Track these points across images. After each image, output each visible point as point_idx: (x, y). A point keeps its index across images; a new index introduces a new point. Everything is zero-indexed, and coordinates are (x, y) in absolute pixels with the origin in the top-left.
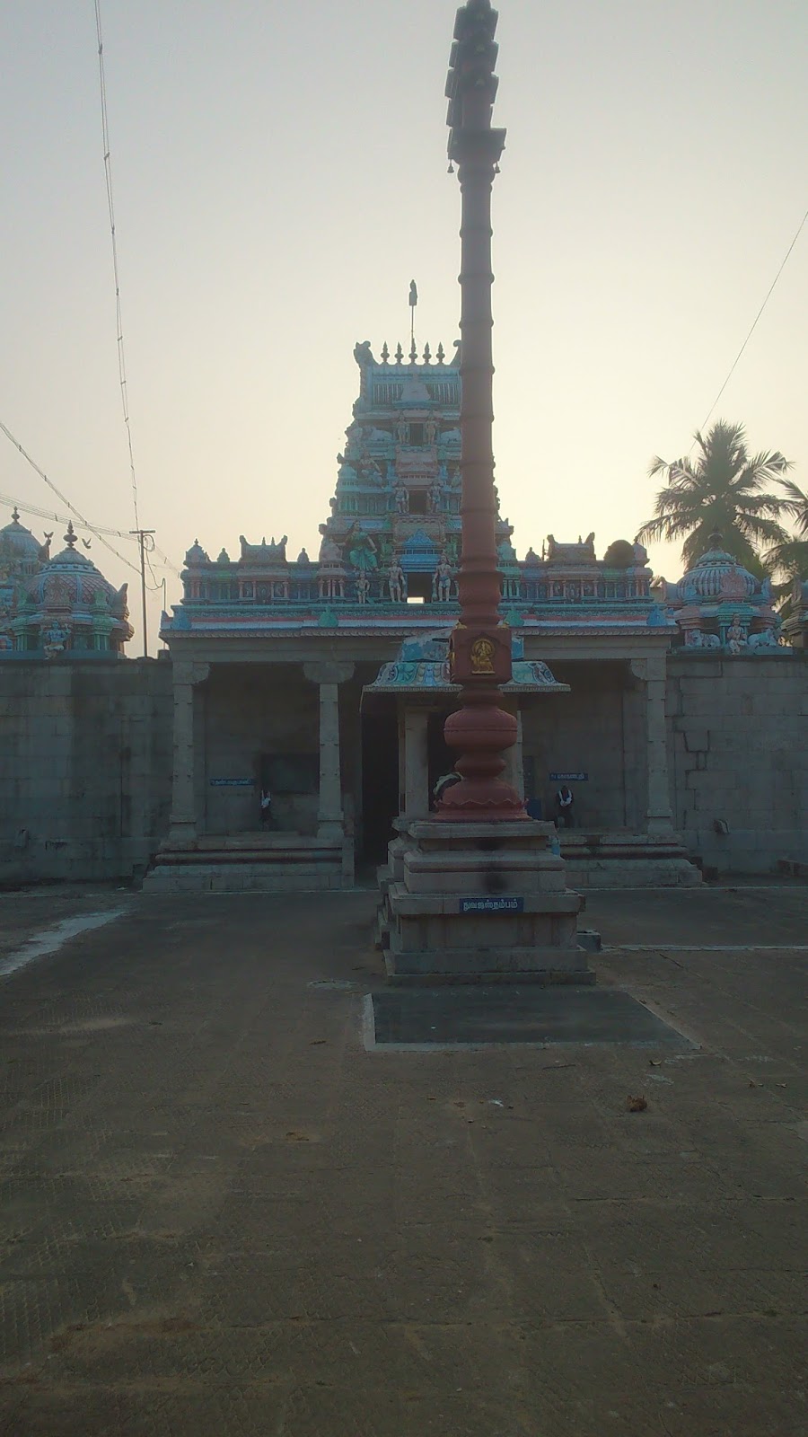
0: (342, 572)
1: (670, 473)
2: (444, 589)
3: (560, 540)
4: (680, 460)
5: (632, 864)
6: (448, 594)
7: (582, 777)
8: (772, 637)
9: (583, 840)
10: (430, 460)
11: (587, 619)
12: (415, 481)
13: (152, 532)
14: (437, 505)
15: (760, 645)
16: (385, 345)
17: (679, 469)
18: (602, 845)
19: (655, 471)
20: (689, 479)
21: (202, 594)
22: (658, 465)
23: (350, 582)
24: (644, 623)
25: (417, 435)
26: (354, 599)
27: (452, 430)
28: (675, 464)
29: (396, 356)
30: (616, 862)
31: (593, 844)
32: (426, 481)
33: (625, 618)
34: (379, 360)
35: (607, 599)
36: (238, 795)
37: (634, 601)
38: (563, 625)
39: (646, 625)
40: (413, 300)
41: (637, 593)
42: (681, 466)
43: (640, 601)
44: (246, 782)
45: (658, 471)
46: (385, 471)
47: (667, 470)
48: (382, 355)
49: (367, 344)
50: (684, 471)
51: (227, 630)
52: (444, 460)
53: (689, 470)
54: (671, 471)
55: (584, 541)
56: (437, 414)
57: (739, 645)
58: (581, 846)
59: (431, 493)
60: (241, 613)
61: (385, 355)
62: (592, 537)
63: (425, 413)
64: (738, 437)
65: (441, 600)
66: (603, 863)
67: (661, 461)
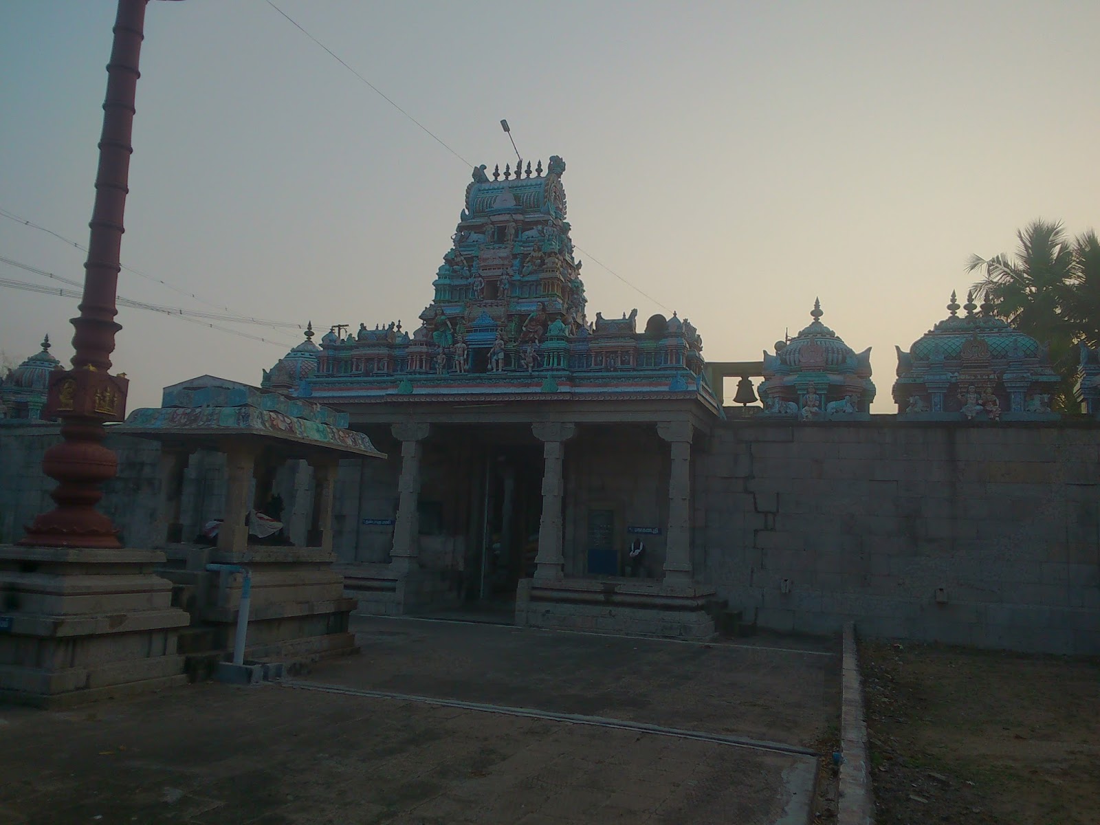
0: (424, 349)
1: (989, 269)
2: (497, 361)
3: (605, 317)
4: (998, 257)
5: (641, 613)
6: (500, 365)
7: (656, 531)
8: (849, 404)
9: (599, 587)
10: (505, 255)
11: (617, 386)
12: (489, 273)
13: (346, 326)
14: (506, 292)
15: (837, 412)
16: (497, 167)
17: (998, 265)
18: (617, 593)
19: (973, 267)
20: (1007, 274)
21: (328, 370)
22: (975, 263)
23: (431, 358)
24: (666, 389)
25: (500, 235)
26: (434, 371)
27: (533, 229)
28: (993, 261)
29: (505, 174)
30: (627, 611)
31: (609, 592)
32: (498, 272)
33: (650, 385)
34: (492, 178)
35: (645, 367)
36: (382, 533)
37: (665, 369)
38: (594, 391)
39: (668, 390)
40: (506, 129)
41: (669, 362)
42: (999, 262)
43: (671, 368)
44: (388, 522)
45: (976, 268)
46: (470, 266)
47: (985, 266)
48: (494, 174)
49: (484, 167)
50: (1002, 267)
51: (336, 397)
52: (518, 254)
53: (1006, 265)
54: (989, 266)
55: (627, 317)
56: (520, 217)
57: (811, 412)
58: (596, 592)
59: (501, 281)
60: (351, 383)
61: (496, 174)
62: (634, 313)
63: (507, 217)
64: (1057, 233)
65: (495, 370)
66: (614, 610)
67: (979, 259)
